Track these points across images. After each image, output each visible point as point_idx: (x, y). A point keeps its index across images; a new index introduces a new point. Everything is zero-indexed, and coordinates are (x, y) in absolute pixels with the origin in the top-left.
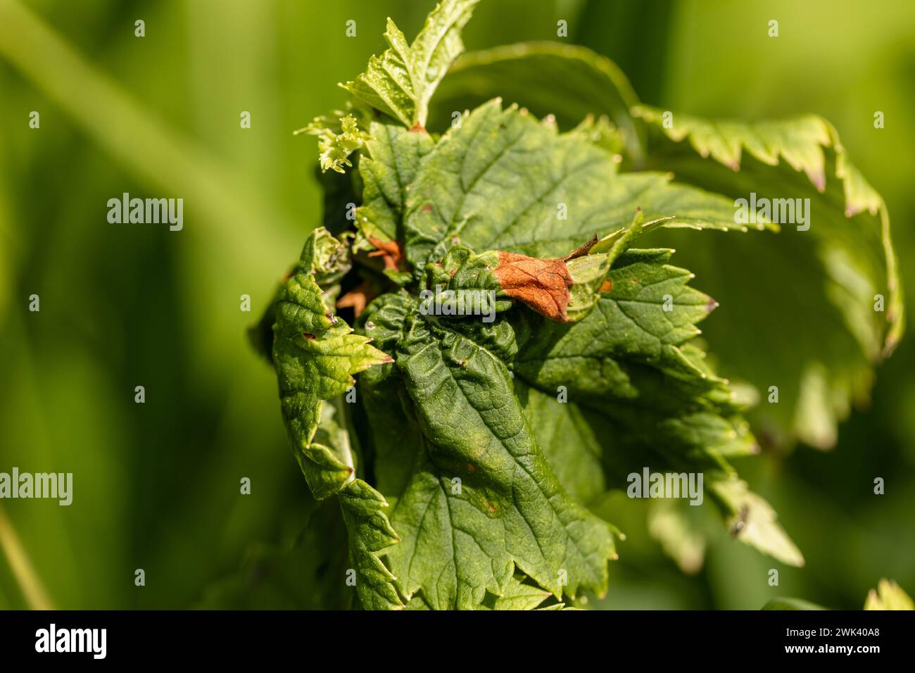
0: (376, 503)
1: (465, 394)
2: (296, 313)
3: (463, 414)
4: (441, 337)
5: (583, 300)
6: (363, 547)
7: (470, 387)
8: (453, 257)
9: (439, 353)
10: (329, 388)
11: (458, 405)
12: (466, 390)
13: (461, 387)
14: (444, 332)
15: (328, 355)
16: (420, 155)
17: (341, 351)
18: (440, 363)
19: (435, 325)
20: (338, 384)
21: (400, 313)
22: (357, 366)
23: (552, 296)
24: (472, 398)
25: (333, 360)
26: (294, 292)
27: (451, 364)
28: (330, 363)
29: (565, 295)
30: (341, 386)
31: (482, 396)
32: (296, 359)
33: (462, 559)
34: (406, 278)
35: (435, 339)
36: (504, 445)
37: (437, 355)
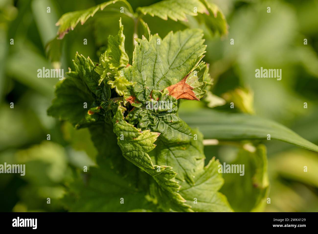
0: (169, 169)
1: (173, 128)
2: (127, 134)
3: (175, 133)
4: (163, 118)
5: (198, 92)
6: (167, 179)
7: (174, 126)
8: (155, 96)
9: (163, 122)
10: (148, 149)
11: (173, 132)
12: (173, 127)
13: (172, 127)
14: (163, 116)
15: (142, 140)
16: (131, 72)
17: (145, 137)
18: (165, 124)
19: (159, 115)
20: (150, 147)
21: (146, 116)
22: (153, 140)
23: (188, 94)
24: (175, 128)
25: (144, 141)
26: (123, 128)
27: (167, 123)
28: (144, 142)
29: (192, 92)
30: (152, 148)
31: (178, 126)
32: (129, 144)
33: (182, 164)
34: (141, 105)
35: (160, 119)
36: (185, 133)
37: (163, 123)
